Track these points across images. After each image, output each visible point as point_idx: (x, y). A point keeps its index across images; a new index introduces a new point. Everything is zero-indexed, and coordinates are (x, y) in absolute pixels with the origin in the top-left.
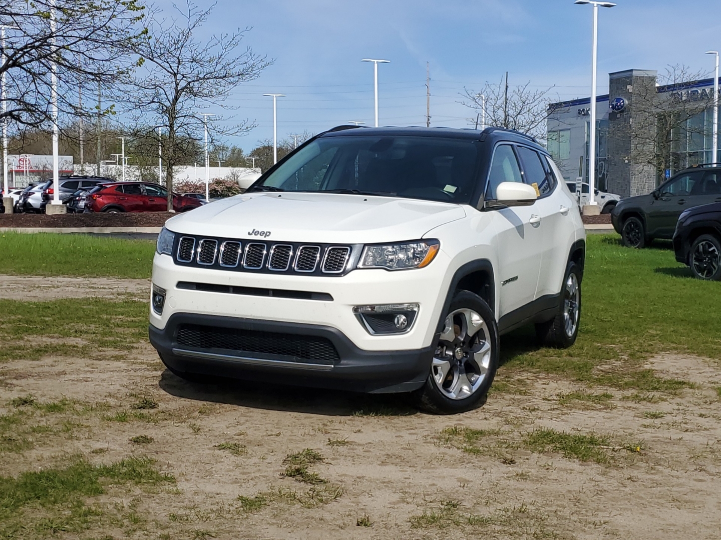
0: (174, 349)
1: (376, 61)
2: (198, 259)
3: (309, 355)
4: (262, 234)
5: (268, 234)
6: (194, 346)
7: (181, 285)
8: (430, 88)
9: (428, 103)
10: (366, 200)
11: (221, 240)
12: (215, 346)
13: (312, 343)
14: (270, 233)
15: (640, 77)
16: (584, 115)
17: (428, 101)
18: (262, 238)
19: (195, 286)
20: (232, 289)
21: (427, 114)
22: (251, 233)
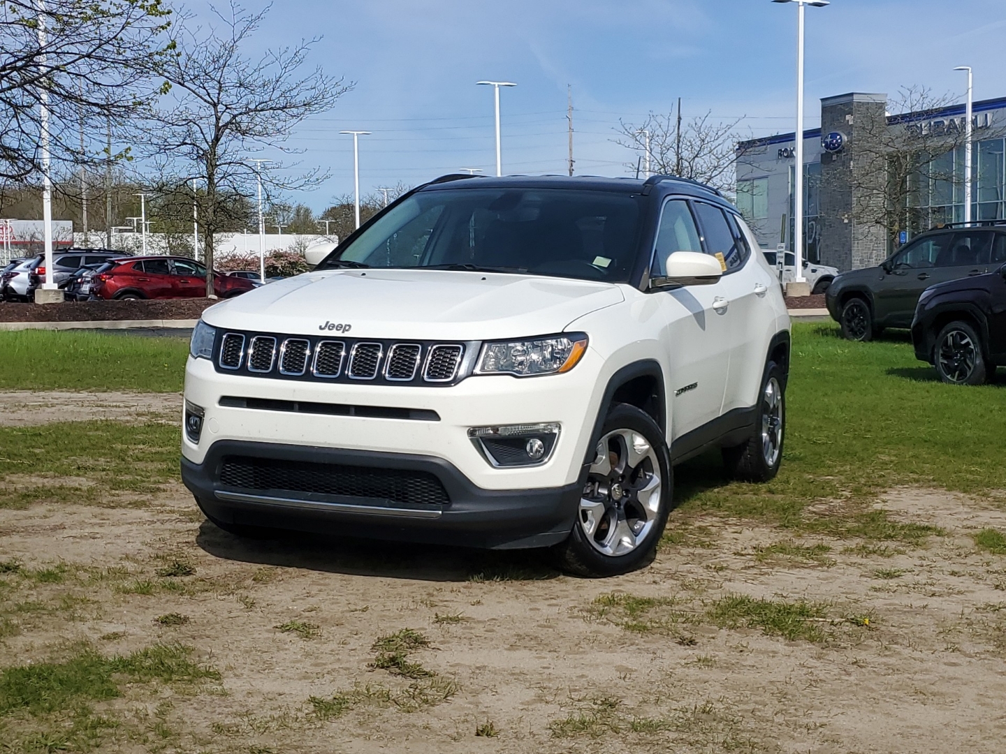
0: (218, 491)
1: (496, 84)
2: (249, 364)
3: (407, 498)
4: (339, 327)
5: (347, 328)
6: (245, 487)
7: (226, 401)
8: (572, 121)
9: (570, 142)
10: (484, 279)
11: (281, 337)
12: (274, 486)
14: (350, 326)
15: (863, 104)
16: (787, 157)
17: (571, 139)
18: (339, 334)
19: (245, 403)
20: (297, 406)
21: (569, 158)
22: (323, 327)
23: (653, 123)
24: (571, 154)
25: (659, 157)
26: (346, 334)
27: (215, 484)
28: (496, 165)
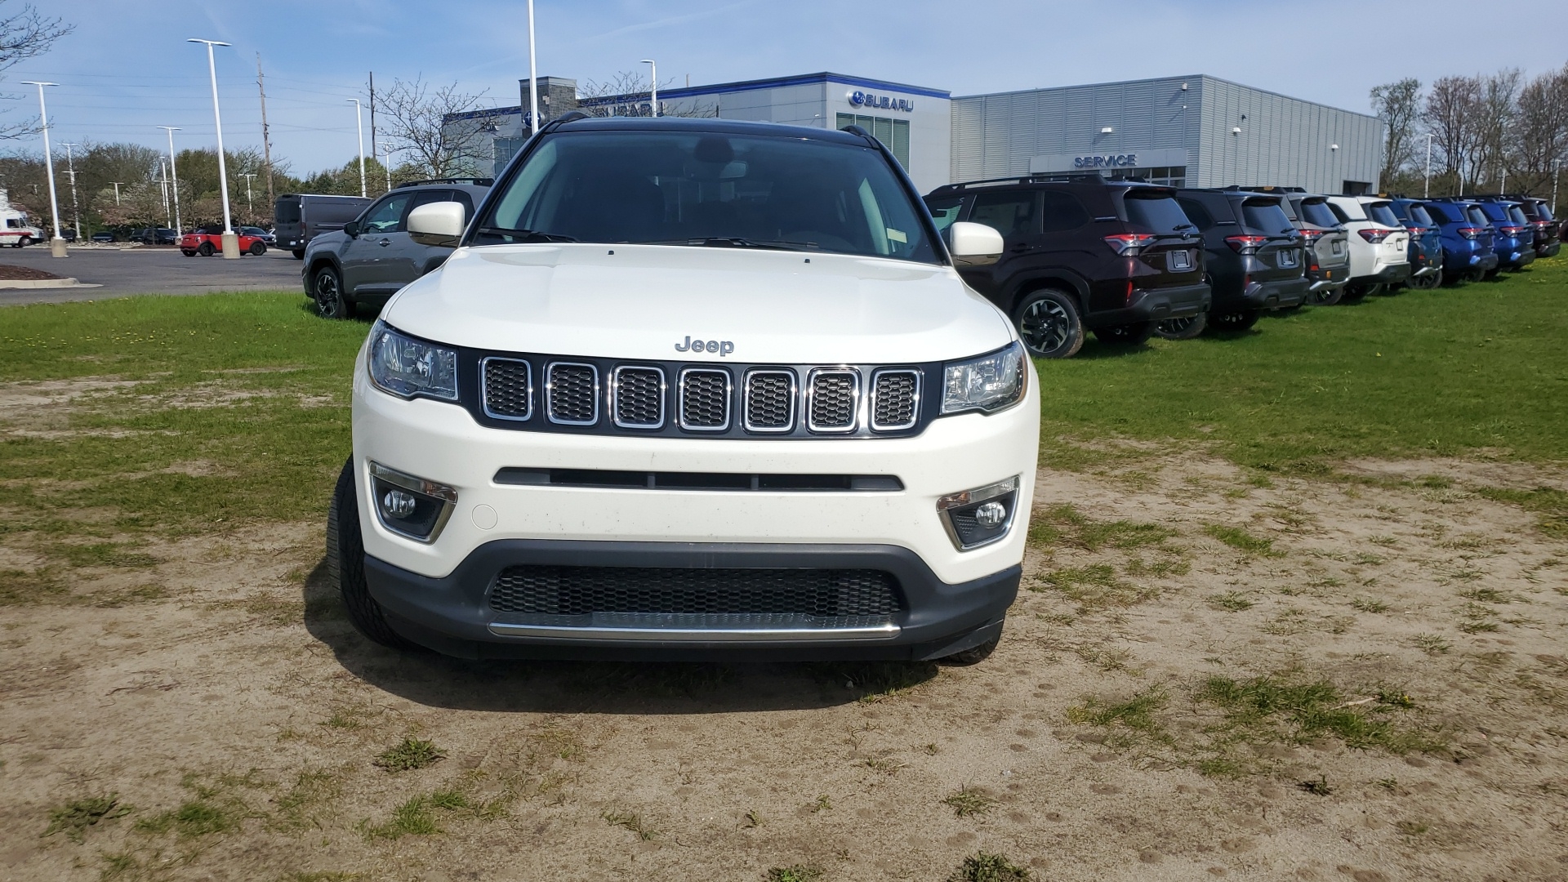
0: (493, 625)
1: (210, 43)
2: (550, 414)
3: (835, 609)
4: (712, 346)
5: (727, 347)
7: (508, 475)
8: (263, 87)
9: (263, 107)
10: (807, 261)
11: (605, 364)
12: (597, 607)
13: (845, 581)
14: (730, 344)
15: (557, 87)
16: (490, 130)
17: (263, 104)
18: (715, 357)
19: (548, 477)
20: (652, 479)
21: (262, 121)
22: (683, 345)
23: (400, 90)
24: (264, 118)
25: (408, 123)
26: (728, 358)
27: (481, 612)
28: (216, 125)
